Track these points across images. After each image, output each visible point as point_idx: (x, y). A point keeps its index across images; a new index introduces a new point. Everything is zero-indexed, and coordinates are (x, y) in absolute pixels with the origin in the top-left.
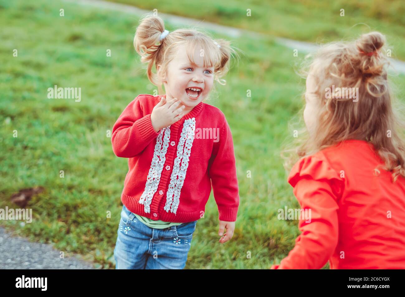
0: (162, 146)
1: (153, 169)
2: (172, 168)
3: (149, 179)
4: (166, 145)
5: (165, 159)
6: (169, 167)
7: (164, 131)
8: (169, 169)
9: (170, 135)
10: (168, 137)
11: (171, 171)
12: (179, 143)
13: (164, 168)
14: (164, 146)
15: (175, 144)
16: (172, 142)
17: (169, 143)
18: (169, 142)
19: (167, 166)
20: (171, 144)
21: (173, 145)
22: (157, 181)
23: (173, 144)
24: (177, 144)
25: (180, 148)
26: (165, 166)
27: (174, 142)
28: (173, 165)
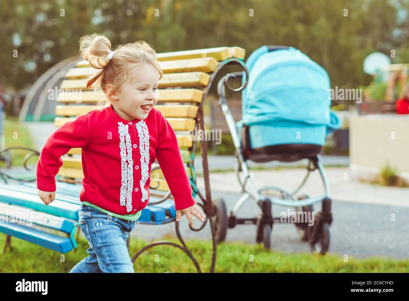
0: (126, 151)
1: (124, 173)
2: (140, 167)
3: (123, 182)
4: (130, 149)
5: (133, 162)
6: (138, 166)
7: (125, 139)
8: (138, 168)
9: (130, 140)
10: (130, 142)
11: (140, 169)
12: (140, 144)
13: (134, 170)
14: (128, 151)
15: (137, 146)
16: (134, 145)
17: (132, 147)
18: (131, 145)
19: (136, 166)
20: (134, 147)
21: (135, 148)
22: (131, 182)
23: (135, 146)
24: (138, 145)
25: (141, 148)
26: (134, 167)
27: (136, 145)
28: (140, 163)
